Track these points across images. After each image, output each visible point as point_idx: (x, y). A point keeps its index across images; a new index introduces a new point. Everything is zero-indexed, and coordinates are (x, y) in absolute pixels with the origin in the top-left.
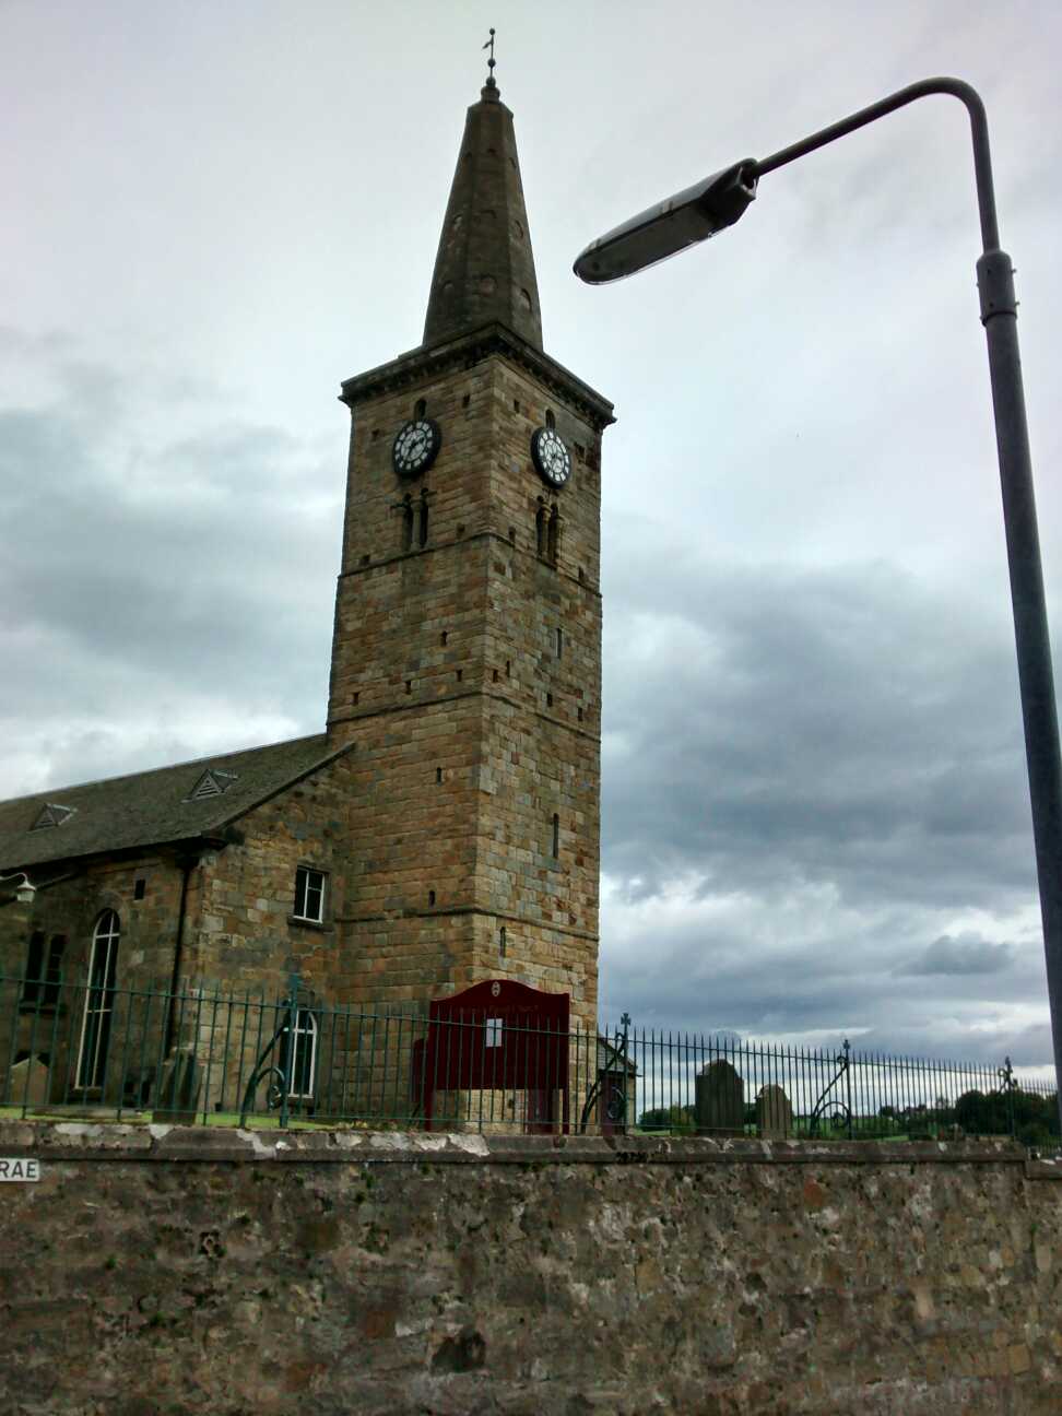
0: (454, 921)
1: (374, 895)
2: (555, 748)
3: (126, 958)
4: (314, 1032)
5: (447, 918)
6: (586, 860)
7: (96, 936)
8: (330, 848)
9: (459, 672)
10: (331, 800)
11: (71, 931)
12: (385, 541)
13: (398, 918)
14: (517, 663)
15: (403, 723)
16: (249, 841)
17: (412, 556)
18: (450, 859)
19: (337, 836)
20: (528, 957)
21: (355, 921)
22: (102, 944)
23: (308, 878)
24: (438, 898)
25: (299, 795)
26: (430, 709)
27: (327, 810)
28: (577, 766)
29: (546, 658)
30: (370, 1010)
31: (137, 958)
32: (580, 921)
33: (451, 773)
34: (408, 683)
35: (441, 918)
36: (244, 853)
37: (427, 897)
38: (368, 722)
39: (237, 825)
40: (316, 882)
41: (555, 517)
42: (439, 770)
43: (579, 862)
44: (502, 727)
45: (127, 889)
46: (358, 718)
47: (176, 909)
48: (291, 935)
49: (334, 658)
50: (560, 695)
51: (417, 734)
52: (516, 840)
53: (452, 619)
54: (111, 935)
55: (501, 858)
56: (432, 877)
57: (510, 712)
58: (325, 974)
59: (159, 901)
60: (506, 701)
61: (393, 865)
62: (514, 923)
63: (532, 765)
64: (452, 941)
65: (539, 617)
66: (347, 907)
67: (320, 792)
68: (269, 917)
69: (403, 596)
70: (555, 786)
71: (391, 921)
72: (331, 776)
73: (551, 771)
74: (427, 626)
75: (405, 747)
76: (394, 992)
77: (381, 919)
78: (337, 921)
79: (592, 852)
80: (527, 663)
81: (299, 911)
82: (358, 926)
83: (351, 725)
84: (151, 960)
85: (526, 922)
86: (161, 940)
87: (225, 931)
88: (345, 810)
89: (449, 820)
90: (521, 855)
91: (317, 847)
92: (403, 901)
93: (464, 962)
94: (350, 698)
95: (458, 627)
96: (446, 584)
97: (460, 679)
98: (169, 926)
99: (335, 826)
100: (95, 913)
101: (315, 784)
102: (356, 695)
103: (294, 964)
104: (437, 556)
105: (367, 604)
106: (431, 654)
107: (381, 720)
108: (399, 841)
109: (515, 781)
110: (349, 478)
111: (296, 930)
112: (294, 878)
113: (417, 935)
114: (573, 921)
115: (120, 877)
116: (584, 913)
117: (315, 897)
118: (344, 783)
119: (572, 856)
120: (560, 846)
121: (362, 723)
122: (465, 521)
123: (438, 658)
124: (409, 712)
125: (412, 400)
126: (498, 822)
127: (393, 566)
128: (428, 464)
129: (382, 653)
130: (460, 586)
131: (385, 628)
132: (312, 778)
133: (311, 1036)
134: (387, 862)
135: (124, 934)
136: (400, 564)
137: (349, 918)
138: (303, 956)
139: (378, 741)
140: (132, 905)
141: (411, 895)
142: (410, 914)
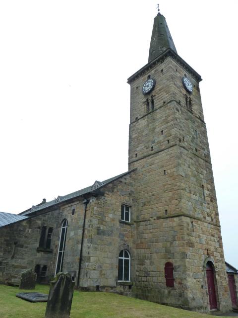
0: (175, 219)
1: (146, 213)
2: (200, 165)
3: (69, 234)
4: (129, 259)
5: (172, 219)
6: (213, 200)
7: (62, 227)
8: (131, 199)
9: (168, 141)
10: (130, 184)
11: (55, 226)
12: (141, 112)
13: (155, 220)
14: (186, 138)
15: (151, 159)
16: (105, 195)
17: (150, 113)
18: (171, 199)
19: (133, 195)
20: (201, 232)
21: (140, 222)
22: (63, 230)
23: (125, 208)
24: (168, 212)
25: (121, 182)
26: (160, 153)
27: (130, 187)
28: (207, 171)
29: (194, 138)
30: (148, 251)
31: (72, 234)
32: (214, 220)
33: (169, 171)
34: (152, 148)
35: (170, 219)
36: (104, 199)
37: (165, 212)
38: (140, 161)
39: (102, 190)
40: (128, 209)
41: (190, 101)
42: (165, 171)
43: (211, 201)
44: (184, 156)
45: (70, 212)
46: (137, 160)
47: (83, 217)
48: (121, 226)
49: (129, 146)
50: (199, 149)
51: (156, 161)
52: (192, 192)
53: (164, 126)
54: (66, 227)
55: (188, 197)
56: (165, 205)
57: (186, 152)
58: (132, 239)
59: (78, 215)
60: (184, 148)
61: (152, 203)
62: (196, 220)
63: (194, 169)
64: (175, 227)
65: (190, 126)
66: (137, 217)
67: (127, 181)
68: (113, 220)
69: (148, 125)
70: (201, 176)
71: (153, 221)
72: (130, 177)
73: (200, 171)
74: (156, 130)
75: (153, 166)
76: (155, 245)
77: (149, 220)
78: (135, 222)
79: (214, 198)
80: (188, 138)
81: (122, 218)
82: (142, 223)
83: (135, 163)
84: (76, 234)
85: (199, 220)
86: (79, 227)
87: (98, 224)
88: (135, 187)
89: (170, 186)
90: (194, 197)
91: (127, 198)
92: (156, 214)
93: (181, 234)
94: (135, 155)
95: (166, 128)
96: (161, 117)
97: (168, 143)
98: (81, 223)
99: (132, 192)
100: (62, 220)
101: (125, 179)
102: (136, 154)
103: (122, 236)
104: (157, 111)
105: (138, 129)
106: (158, 137)
107: (144, 160)
108: (153, 195)
109: (190, 173)
110: (131, 100)
111: (122, 224)
112: (120, 208)
113: (162, 225)
114: (212, 220)
115: (68, 209)
116: (215, 217)
117: (127, 214)
118: (134, 179)
119: (209, 199)
120: (205, 195)
121: (139, 162)
122: (165, 100)
123: (161, 138)
124: (152, 156)
125: (146, 76)
126: (187, 186)
127: (144, 118)
128: (153, 89)
129: (143, 141)
130: (166, 117)
131: (143, 134)
132: (125, 177)
133: (128, 260)
134: (150, 202)
135: (69, 226)
136: (147, 117)
137: (139, 221)
138: (124, 233)
139: (144, 166)
140: (71, 217)
141: (159, 212)
142: (159, 218)
